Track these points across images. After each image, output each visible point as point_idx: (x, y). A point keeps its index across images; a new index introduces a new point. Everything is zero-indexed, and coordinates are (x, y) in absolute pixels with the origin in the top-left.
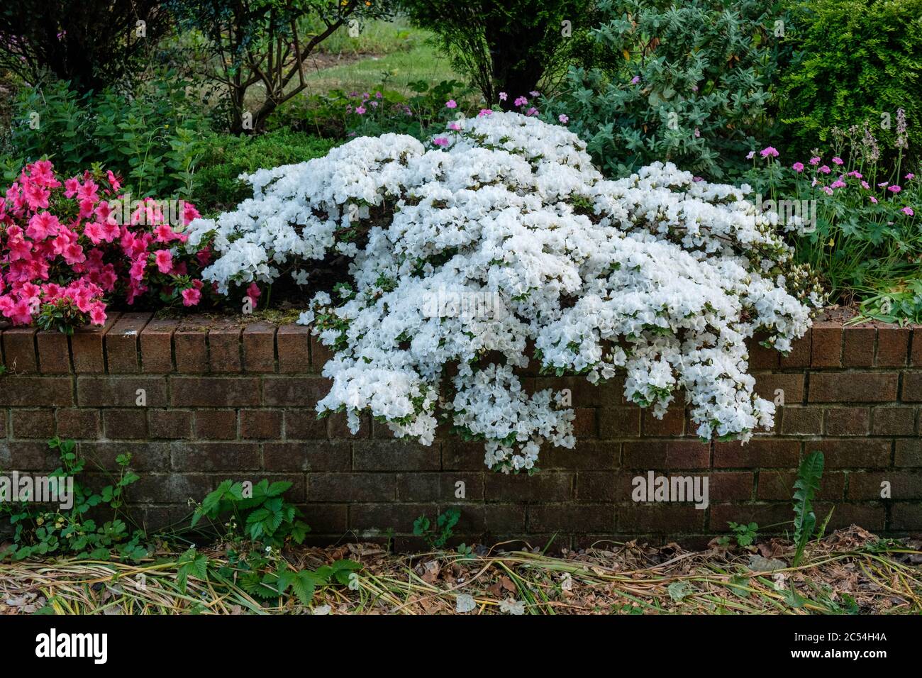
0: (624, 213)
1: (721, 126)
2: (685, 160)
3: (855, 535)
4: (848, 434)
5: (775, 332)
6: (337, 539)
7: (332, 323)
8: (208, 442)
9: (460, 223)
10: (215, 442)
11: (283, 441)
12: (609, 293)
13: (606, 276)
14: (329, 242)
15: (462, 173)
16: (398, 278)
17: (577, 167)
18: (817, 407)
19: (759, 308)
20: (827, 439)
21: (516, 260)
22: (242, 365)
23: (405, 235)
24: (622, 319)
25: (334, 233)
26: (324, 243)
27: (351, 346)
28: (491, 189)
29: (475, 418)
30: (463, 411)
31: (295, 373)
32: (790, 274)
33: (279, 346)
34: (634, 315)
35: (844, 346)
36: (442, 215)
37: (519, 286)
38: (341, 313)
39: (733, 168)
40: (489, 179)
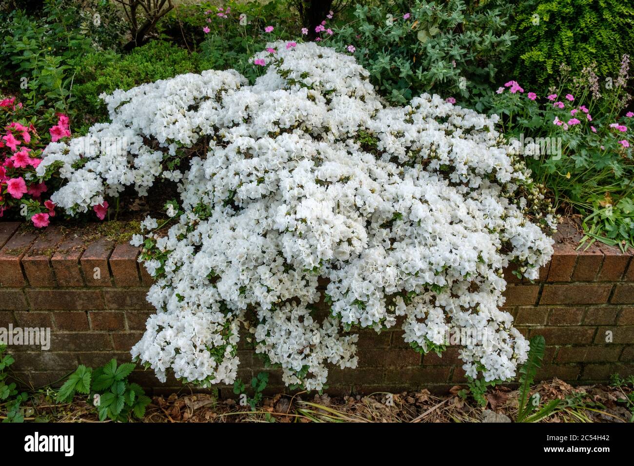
0: (402, 151)
1: (472, 58)
2: (444, 89)
3: (557, 388)
4: (565, 324)
5: (526, 263)
6: (178, 390)
7: (153, 252)
8: (68, 332)
9: (260, 175)
10: (74, 333)
11: (128, 332)
12: (392, 244)
13: (388, 225)
14: (156, 170)
15: (264, 119)
16: (213, 207)
17: (362, 98)
18: (545, 307)
19: (514, 243)
20: (548, 327)
21: (309, 230)
22: (84, 281)
23: (215, 178)
24: (405, 278)
25: (161, 163)
26: (153, 171)
27: (169, 277)
28: (290, 138)
29: (274, 346)
30: (264, 342)
31: (129, 287)
32: (530, 197)
33: (113, 269)
34: (416, 274)
35: (575, 267)
36: (244, 165)
37: (310, 260)
38: (162, 244)
39: (476, 88)
40: (287, 127)
